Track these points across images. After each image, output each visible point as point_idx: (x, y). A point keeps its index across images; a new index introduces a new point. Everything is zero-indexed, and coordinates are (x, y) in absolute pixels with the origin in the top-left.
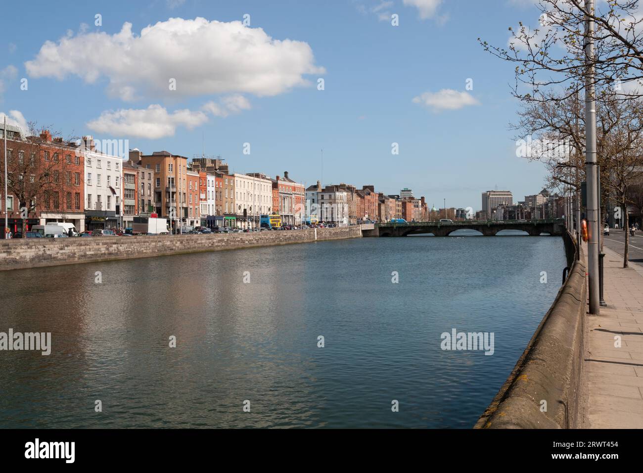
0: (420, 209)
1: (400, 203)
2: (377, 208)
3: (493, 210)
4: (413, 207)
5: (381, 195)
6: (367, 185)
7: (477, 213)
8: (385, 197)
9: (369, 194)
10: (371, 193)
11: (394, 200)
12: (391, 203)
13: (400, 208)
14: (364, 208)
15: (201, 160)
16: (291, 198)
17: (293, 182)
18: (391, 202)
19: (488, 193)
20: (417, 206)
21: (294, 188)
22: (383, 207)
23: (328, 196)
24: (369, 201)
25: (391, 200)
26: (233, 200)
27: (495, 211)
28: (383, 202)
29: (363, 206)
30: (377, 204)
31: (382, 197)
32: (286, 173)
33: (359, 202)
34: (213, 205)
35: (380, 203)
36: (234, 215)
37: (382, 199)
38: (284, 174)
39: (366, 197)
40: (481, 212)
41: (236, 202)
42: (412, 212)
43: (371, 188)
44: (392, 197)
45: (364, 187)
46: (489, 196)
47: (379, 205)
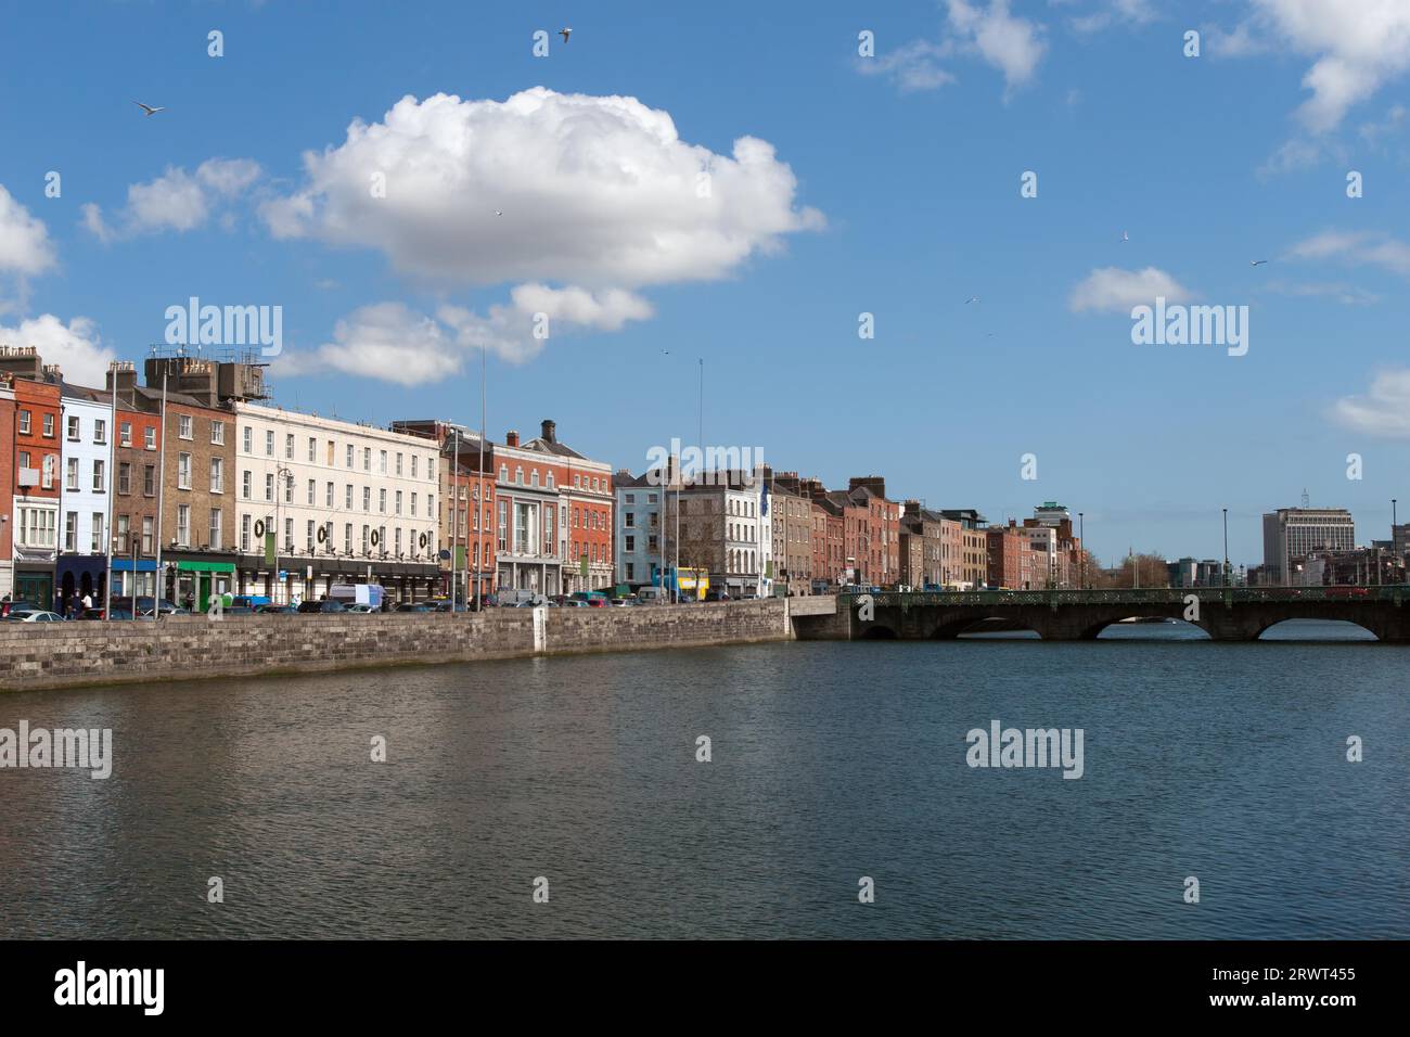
0: (1053, 555)
1: (983, 536)
2: (896, 548)
3: (1294, 563)
4: (1026, 547)
5: (912, 508)
6: (863, 476)
7: (1250, 571)
8: (926, 514)
9: (864, 504)
10: (872, 500)
11: (958, 525)
12: (950, 535)
13: (981, 551)
14: (843, 547)
15: (174, 364)
16: (553, 506)
17: (569, 453)
18: (945, 531)
19: (1282, 515)
20: (1042, 547)
21: (567, 476)
22: (915, 546)
23: (701, 503)
24: (862, 524)
25: (945, 523)
26: (226, 499)
27: (1300, 567)
28: (918, 529)
29: (836, 540)
30: (895, 536)
31: (917, 515)
32: (547, 426)
33: (822, 527)
34: (98, 516)
35: (907, 531)
36: (228, 556)
37: (916, 520)
38: (540, 429)
39: (848, 511)
40: (1260, 568)
41: (241, 508)
42: (1025, 562)
43: (876, 486)
44: (952, 515)
45: (853, 481)
46: (1283, 525)
47: (904, 539)
